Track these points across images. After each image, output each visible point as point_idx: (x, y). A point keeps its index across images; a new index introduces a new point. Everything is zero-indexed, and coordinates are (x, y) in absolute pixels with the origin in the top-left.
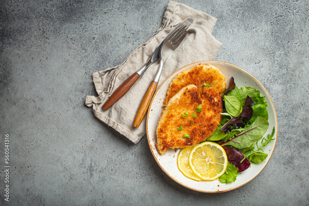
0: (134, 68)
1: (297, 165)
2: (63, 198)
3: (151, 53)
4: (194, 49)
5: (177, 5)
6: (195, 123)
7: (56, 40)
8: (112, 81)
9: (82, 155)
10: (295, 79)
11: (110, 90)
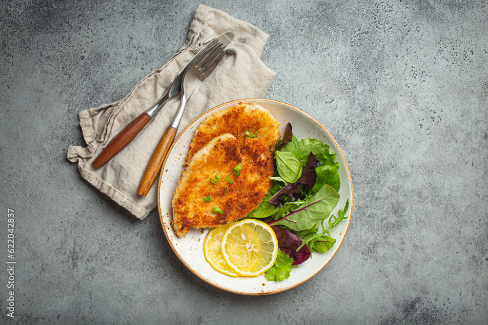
0: (143, 105)
1: (381, 255)
2: (31, 300)
3: (169, 84)
4: (233, 80)
5: (210, 12)
6: (230, 192)
7: (24, 58)
8: (108, 124)
9: (60, 236)
10: (383, 128)
11: (105, 138)
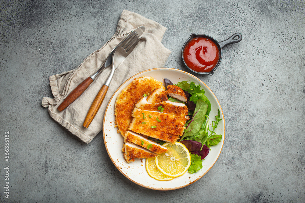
0: (88, 72)
1: (238, 166)
2: (19, 193)
3: (104, 59)
4: (144, 56)
5: (130, 14)
7: (16, 44)
8: (67, 84)
9: (38, 153)
10: (239, 86)
11: (65, 92)
